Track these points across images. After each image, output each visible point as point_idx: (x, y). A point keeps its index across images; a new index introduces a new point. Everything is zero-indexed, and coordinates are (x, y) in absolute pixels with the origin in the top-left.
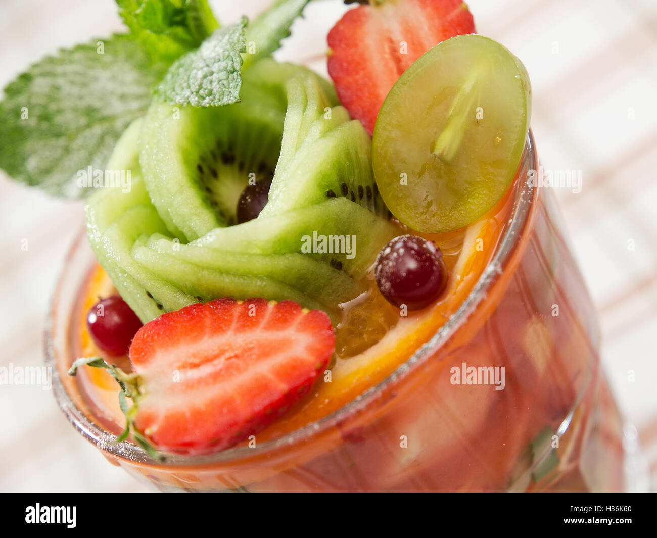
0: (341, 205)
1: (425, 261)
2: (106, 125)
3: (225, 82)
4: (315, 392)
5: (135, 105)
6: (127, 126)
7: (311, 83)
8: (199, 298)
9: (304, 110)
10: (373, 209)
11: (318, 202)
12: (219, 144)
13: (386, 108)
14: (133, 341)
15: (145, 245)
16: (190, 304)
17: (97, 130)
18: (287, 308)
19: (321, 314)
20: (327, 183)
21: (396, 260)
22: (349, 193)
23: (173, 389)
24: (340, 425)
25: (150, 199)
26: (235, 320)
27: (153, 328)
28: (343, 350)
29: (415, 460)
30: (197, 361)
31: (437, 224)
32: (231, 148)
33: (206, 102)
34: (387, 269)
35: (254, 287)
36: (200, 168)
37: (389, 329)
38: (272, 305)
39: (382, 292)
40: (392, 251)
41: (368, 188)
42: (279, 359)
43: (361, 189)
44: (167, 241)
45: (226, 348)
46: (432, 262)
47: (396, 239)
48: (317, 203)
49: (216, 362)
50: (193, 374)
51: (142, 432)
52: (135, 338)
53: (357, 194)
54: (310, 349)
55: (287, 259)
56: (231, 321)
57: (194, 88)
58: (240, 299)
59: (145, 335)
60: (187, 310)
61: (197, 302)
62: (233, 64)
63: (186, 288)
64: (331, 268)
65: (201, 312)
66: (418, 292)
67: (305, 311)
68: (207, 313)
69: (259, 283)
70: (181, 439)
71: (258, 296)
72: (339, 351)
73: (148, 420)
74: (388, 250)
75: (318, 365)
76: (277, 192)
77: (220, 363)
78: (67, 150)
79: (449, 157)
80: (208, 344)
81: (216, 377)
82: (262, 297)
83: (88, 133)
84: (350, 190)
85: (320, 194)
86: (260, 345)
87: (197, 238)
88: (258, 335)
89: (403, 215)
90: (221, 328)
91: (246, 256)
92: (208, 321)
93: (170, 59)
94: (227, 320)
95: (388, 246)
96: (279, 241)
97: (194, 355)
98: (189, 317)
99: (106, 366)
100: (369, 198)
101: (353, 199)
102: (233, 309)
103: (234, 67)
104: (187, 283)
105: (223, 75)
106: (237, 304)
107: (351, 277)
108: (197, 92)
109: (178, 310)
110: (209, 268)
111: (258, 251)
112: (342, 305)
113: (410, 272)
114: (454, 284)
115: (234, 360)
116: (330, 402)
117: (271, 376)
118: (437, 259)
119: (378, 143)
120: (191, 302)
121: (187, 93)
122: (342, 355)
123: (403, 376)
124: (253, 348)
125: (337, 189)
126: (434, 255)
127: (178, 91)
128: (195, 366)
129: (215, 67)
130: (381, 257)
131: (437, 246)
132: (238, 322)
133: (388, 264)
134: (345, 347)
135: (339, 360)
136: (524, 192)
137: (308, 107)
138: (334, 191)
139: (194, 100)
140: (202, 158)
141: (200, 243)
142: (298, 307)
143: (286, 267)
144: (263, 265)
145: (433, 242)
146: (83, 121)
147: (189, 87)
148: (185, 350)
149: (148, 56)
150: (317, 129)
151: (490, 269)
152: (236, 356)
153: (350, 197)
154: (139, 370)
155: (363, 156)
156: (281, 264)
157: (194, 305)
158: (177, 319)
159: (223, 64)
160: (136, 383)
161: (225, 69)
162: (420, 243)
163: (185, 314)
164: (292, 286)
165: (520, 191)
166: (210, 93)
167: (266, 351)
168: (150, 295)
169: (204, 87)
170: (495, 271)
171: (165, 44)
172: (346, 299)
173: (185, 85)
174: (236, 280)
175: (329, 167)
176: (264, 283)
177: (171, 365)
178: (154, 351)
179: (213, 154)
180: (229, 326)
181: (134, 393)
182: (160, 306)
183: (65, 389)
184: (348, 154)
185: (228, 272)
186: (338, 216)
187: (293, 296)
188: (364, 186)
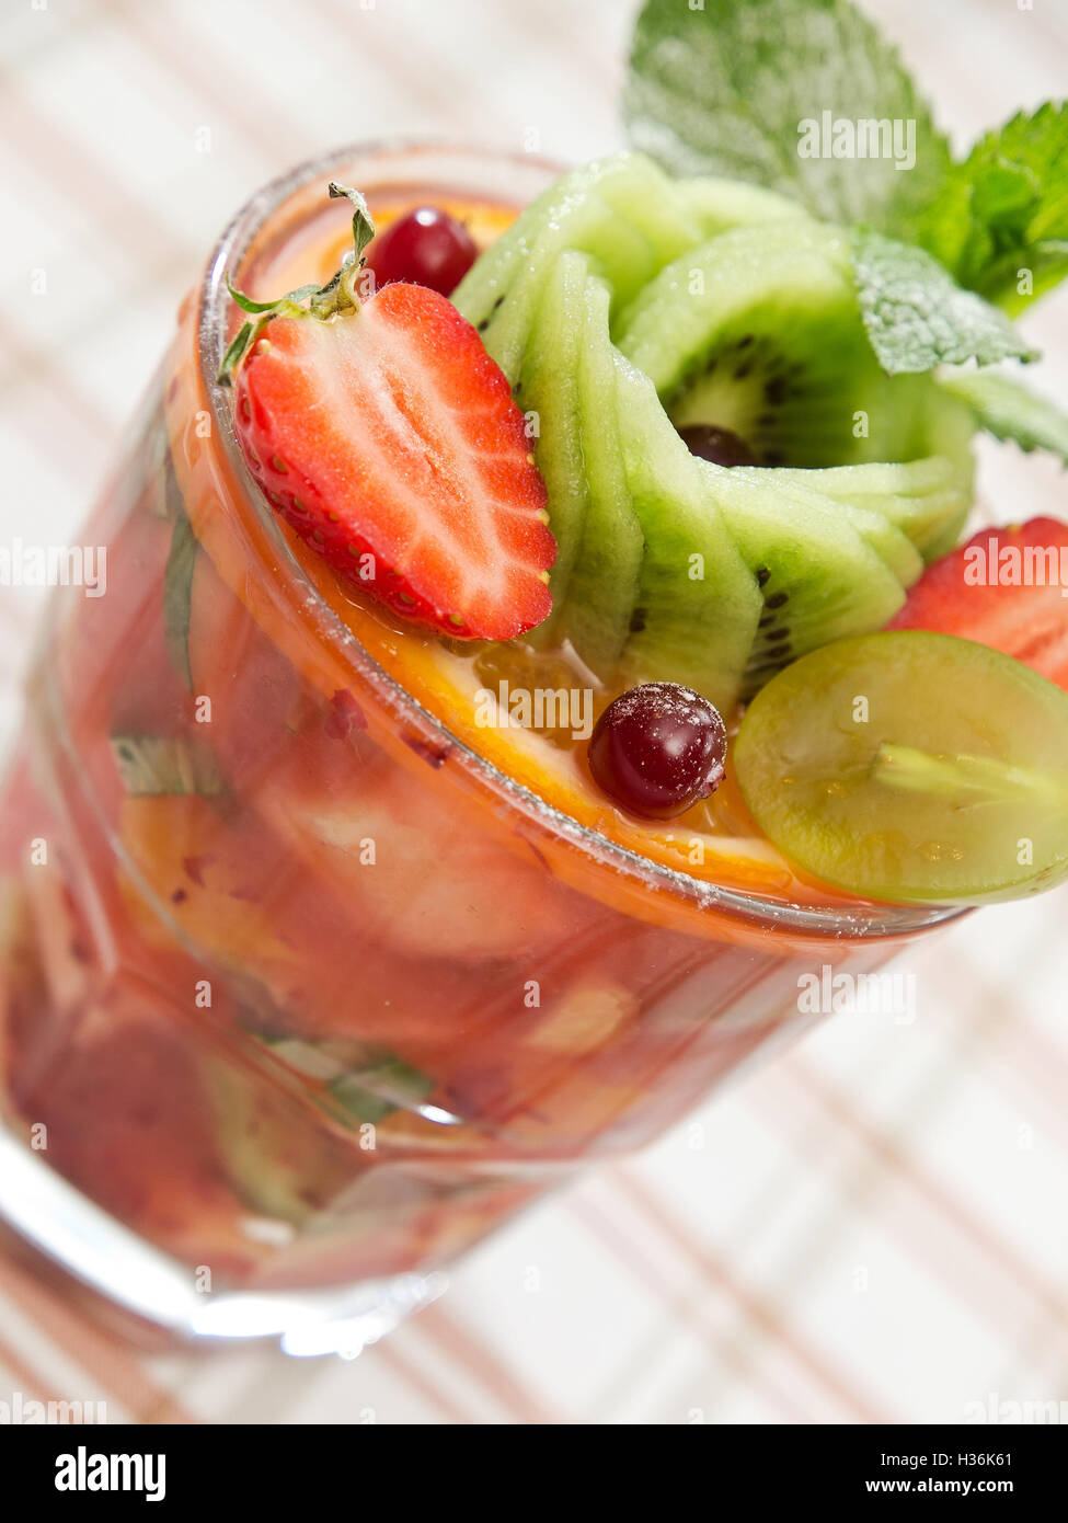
0: (748, 601)
1: (688, 766)
2: (778, 165)
3: (915, 344)
4: (405, 628)
5: (828, 205)
6: (789, 196)
7: (952, 497)
8: (519, 386)
9: (902, 495)
10: (753, 666)
11: (744, 555)
12: (798, 369)
13: (939, 641)
14: (415, 286)
15: (589, 272)
16: (505, 373)
17: (765, 151)
18: (541, 544)
19: (546, 606)
20: (783, 564)
21: (677, 714)
22: (770, 613)
23: (350, 372)
24: (360, 680)
25: (669, 261)
26: (498, 457)
27: (446, 316)
28: (490, 666)
29: (323, 844)
30: (410, 405)
31: (754, 784)
32: (798, 393)
33: (871, 320)
34: (657, 701)
35: (564, 477)
36: (746, 342)
37: (547, 739)
38: (541, 516)
39: (612, 706)
40: (690, 704)
41: (787, 648)
42: (449, 547)
43: (783, 633)
44: (608, 303)
45: (445, 451)
46: (688, 780)
47: (713, 708)
48: (741, 554)
49: (417, 437)
50: (385, 402)
51: (262, 335)
52: (421, 287)
53: (772, 628)
54: (481, 599)
55: (630, 524)
56: (494, 450)
57: (890, 293)
58: (536, 459)
59: (431, 305)
60: (493, 370)
61: (512, 382)
62: (952, 348)
63: (532, 359)
64: (629, 610)
65: (497, 394)
66: (628, 769)
67: (544, 577)
68: (497, 406)
69: (574, 483)
70: (266, 403)
71: (550, 488)
72: (485, 660)
73: (285, 340)
74: (690, 697)
75: (457, 619)
76: (744, 476)
77: (417, 447)
78: (713, 107)
79: (881, 776)
80: (444, 418)
81: (390, 442)
82: (550, 496)
83: (754, 132)
84: (778, 612)
85: (760, 556)
86: (465, 511)
87: (628, 355)
88: (482, 503)
89: (756, 718)
90: (477, 435)
91: (617, 449)
92: (482, 410)
93: (928, 243)
94: (494, 442)
95: (697, 697)
96: (659, 500)
97: (418, 398)
98: (482, 375)
99: (359, 247)
100: (772, 653)
101: (763, 623)
102: (515, 449)
103: (946, 351)
104: (541, 358)
105: (927, 338)
106: (526, 455)
107: (622, 655)
108: (884, 300)
109: (490, 355)
110: (578, 391)
111: (630, 470)
112: (568, 648)
113: (660, 745)
114: (656, 833)
115: (429, 468)
116: (393, 659)
117: (417, 539)
118: (695, 792)
119: (874, 645)
120: (509, 373)
121: (878, 282)
122: (481, 665)
123: (475, 771)
124: (458, 498)
125: (776, 585)
126: (702, 781)
127: (879, 266)
128: (400, 403)
129: (937, 322)
130: (675, 689)
131: (717, 785)
132: (496, 462)
133: (666, 702)
134: (496, 669)
135: (469, 662)
136: (854, 920)
137: (908, 501)
138: (770, 581)
139: (869, 296)
140: (766, 343)
141: (619, 361)
142: (548, 562)
143: (615, 525)
144: (608, 483)
145: (723, 777)
146: (775, 121)
147: (889, 283)
148: (423, 379)
149: (925, 209)
150: (873, 523)
151: (704, 886)
152: (435, 471)
153: (767, 615)
154: (368, 307)
155: (845, 623)
156: (617, 513)
157: (505, 379)
158: (473, 356)
159: (946, 332)
160: (343, 306)
161: (939, 339)
162: (717, 752)
163: (485, 367)
164: (581, 547)
165: (853, 916)
166: (888, 323)
167: (457, 521)
168: (499, 302)
169: (898, 310)
170: (701, 896)
171: (954, 230)
172: (580, 651)
173: (891, 276)
174: (569, 443)
175: (812, 560)
176: (576, 493)
177: (390, 360)
178: (406, 326)
179: (779, 361)
180: (485, 447)
181: (324, 309)
182: (484, 325)
183: (290, 197)
184: (842, 592)
185: (579, 424)
186: (728, 599)
187: (565, 552)
188: (791, 639)
